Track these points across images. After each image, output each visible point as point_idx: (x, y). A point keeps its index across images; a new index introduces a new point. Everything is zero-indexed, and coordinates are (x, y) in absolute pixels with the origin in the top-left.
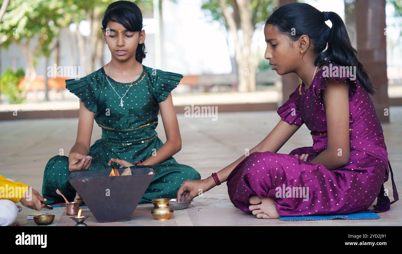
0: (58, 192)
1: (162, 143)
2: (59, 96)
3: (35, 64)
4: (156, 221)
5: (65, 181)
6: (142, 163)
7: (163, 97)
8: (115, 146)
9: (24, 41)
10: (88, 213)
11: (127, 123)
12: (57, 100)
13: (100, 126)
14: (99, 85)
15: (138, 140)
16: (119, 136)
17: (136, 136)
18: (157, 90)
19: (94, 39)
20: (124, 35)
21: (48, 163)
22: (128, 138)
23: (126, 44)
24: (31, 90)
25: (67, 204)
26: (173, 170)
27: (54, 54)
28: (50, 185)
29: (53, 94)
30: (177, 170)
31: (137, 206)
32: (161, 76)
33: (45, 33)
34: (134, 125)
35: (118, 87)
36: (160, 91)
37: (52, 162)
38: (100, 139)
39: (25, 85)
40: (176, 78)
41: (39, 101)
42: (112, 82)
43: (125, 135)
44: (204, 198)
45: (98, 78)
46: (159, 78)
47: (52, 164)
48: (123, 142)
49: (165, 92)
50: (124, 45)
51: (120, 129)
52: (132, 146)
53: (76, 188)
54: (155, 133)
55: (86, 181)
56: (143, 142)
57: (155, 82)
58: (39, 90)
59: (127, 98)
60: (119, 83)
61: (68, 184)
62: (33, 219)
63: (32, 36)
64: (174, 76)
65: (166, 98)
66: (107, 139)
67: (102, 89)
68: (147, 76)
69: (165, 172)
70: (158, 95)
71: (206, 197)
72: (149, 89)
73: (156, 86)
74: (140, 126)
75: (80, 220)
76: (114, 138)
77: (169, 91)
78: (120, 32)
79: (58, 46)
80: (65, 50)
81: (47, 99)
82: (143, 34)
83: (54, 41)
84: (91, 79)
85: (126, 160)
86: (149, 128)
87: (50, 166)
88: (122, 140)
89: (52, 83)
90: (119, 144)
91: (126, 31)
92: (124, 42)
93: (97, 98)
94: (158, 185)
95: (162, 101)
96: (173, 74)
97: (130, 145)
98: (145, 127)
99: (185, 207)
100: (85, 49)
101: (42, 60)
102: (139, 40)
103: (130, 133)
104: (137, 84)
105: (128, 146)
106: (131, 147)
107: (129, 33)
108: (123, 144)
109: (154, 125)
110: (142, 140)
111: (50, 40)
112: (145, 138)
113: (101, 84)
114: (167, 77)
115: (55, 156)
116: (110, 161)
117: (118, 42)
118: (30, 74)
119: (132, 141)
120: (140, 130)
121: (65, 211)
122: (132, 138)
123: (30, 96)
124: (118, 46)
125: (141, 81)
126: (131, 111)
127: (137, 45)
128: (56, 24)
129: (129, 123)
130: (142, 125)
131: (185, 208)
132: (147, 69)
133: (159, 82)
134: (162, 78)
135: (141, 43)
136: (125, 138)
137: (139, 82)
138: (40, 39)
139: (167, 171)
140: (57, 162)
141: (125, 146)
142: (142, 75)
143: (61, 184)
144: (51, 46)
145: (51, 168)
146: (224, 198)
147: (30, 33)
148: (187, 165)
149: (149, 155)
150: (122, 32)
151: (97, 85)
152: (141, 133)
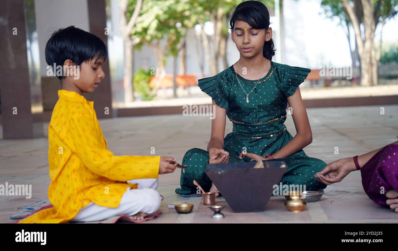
0: (195, 183)
1: (291, 135)
2: (185, 92)
3: (165, 63)
4: (289, 212)
5: (201, 172)
6: (272, 156)
7: (291, 92)
8: (245, 140)
9: (155, 41)
10: (223, 204)
11: (256, 117)
12: (184, 97)
13: (231, 121)
14: (229, 83)
15: (267, 134)
16: (249, 130)
17: (265, 130)
18: (285, 85)
19: (218, 38)
20: (250, 33)
21: (185, 155)
22: (258, 132)
23: (251, 41)
24: (160, 88)
25: (204, 195)
26: (303, 163)
27: (181, 53)
28: (187, 176)
29: (180, 91)
30: (307, 163)
31: (271, 197)
32: (288, 71)
33: (173, 35)
34: (263, 119)
35: (247, 84)
36: (287, 86)
37: (189, 154)
38: (231, 133)
39: (155, 83)
40: (303, 73)
41: (168, 98)
42: (241, 79)
43: (255, 128)
44: (336, 191)
45: (228, 76)
46: (286, 73)
47: (189, 156)
48: (253, 135)
49: (293, 87)
50: (249, 42)
51: (250, 123)
52: (262, 140)
53: (212, 179)
54: (283, 127)
55: (222, 173)
56: (272, 136)
57: (283, 77)
58: (168, 88)
59: (256, 94)
60: (249, 80)
61: (204, 175)
62: (174, 207)
63: (162, 38)
64: (301, 71)
65: (294, 92)
66: (237, 133)
67: (232, 86)
68: (275, 72)
69: (295, 165)
70: (286, 90)
71: (338, 190)
72: (277, 85)
73: (284, 81)
74: (269, 120)
75: (217, 210)
76: (244, 131)
77: (297, 85)
78: (246, 30)
79: (184, 46)
80: (191, 50)
81: (175, 96)
82: (269, 31)
83: (182, 40)
84: (222, 77)
85: (256, 154)
86: (278, 123)
87: (187, 158)
88: (252, 133)
89: (180, 81)
90: (248, 138)
91: (251, 29)
92: (249, 40)
93: (228, 95)
94: (288, 177)
95: (290, 95)
96: (301, 69)
97: (260, 139)
98: (273, 121)
99: (317, 199)
100: (210, 48)
101: (171, 59)
102: (265, 37)
103: (260, 127)
104: (265, 80)
105: (258, 140)
106: (260, 140)
107: (255, 31)
108: (253, 138)
109: (283, 119)
110: (271, 134)
111: (177, 40)
112: (274, 132)
113: (231, 82)
114: (294, 72)
115: (192, 149)
116: (241, 154)
117: (244, 40)
118: (160, 73)
119: (262, 134)
120: (268, 124)
121: (202, 201)
122: (262, 132)
123: (161, 93)
124: (244, 43)
125: (269, 77)
126: (260, 107)
127: (264, 42)
128: (183, 26)
129: (258, 117)
130: (271, 120)
131: (317, 201)
132: (275, 65)
133: (286, 77)
134: (289, 73)
135: (267, 40)
136: (255, 132)
137: (267, 79)
138: (169, 40)
139: (297, 164)
140: (194, 154)
141: (255, 140)
142: (270, 71)
143: (197, 175)
144: (179, 46)
145: (188, 160)
146: (356, 191)
147: (159, 35)
148: (317, 158)
149: (279, 148)
150: (247, 30)
151: (227, 83)
152: (270, 127)
